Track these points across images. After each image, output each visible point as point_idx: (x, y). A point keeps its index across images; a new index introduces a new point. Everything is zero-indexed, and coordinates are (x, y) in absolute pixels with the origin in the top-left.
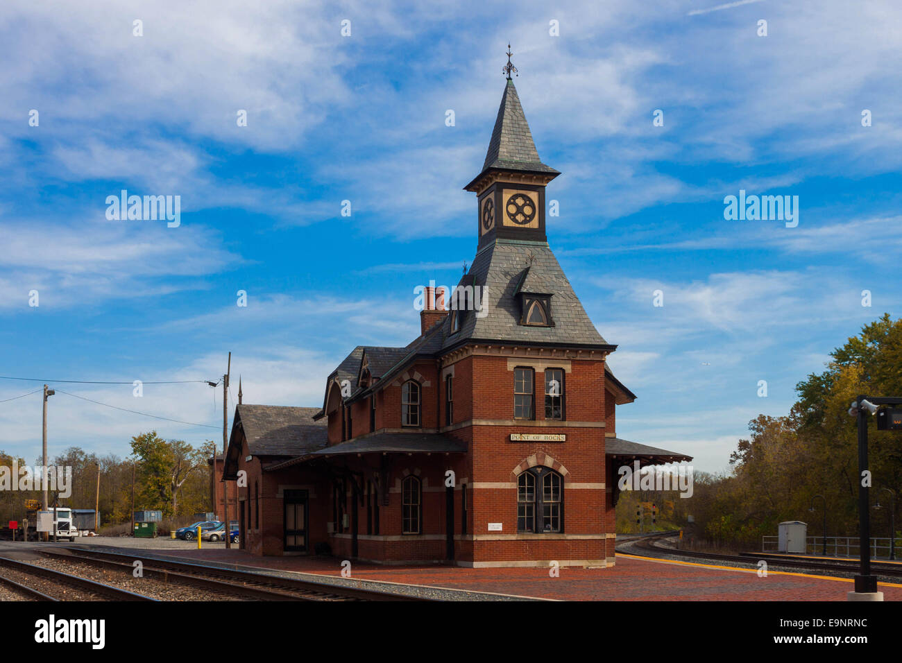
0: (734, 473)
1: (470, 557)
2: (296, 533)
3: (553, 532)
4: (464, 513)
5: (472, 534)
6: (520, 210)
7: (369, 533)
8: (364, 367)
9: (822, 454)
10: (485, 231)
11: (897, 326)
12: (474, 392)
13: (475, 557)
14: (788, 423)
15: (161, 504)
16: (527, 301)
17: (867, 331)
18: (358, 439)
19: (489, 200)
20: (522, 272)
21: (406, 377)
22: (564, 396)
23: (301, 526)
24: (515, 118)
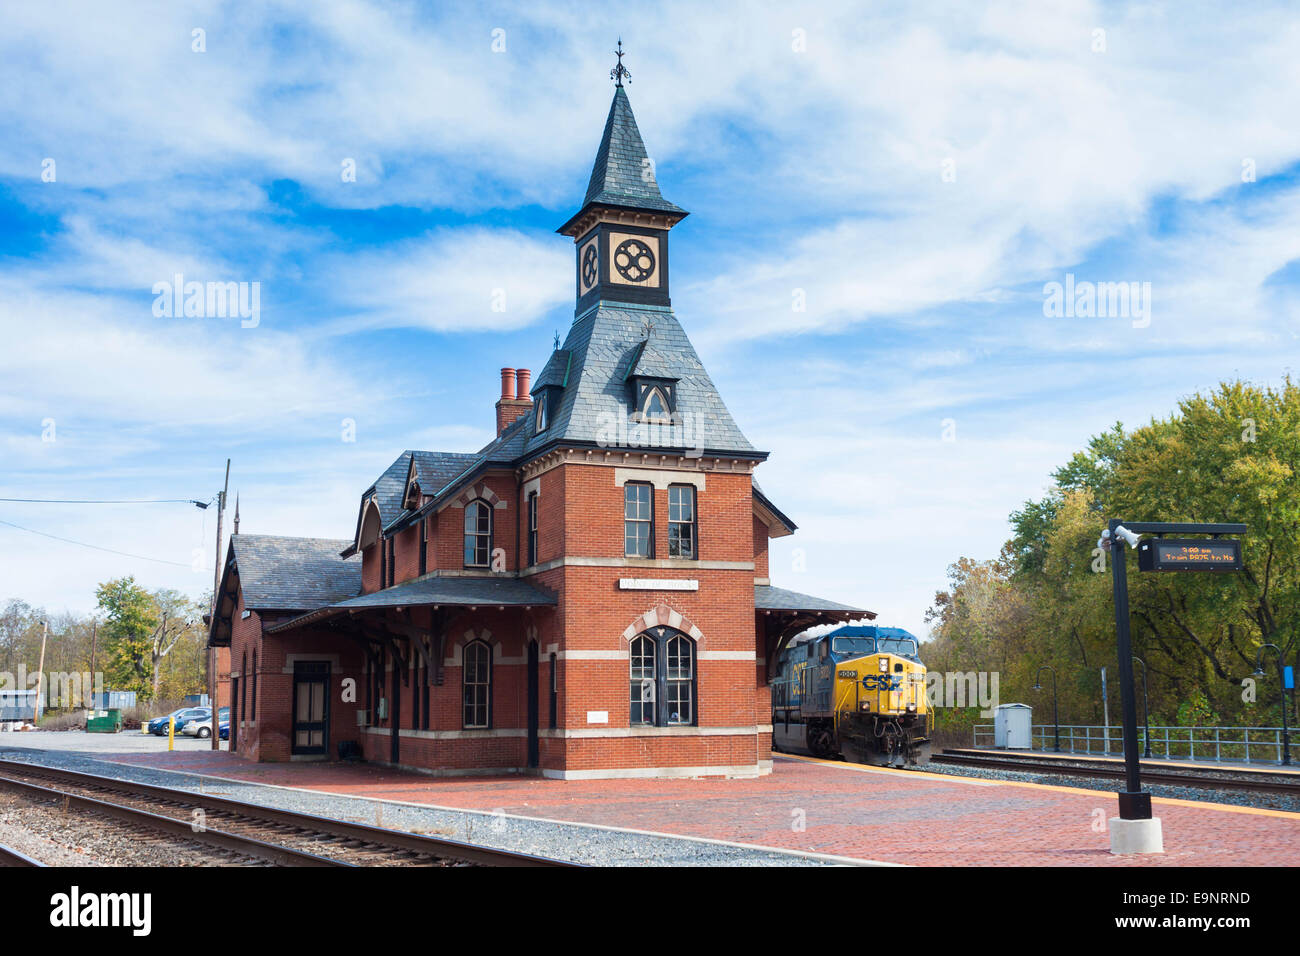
0: (930, 636)
1: (560, 764)
2: (311, 727)
3: (682, 725)
4: (553, 696)
5: (563, 727)
6: (633, 262)
7: (416, 727)
8: (412, 480)
9: (1045, 609)
10: (585, 291)
11: (1134, 439)
12: (568, 517)
13: (569, 763)
14: (998, 569)
15: (135, 682)
16: (644, 388)
17: (1095, 444)
18: (403, 586)
19: (591, 248)
20: (636, 348)
21: (472, 495)
22: (695, 524)
23: (318, 716)
24: (627, 138)
